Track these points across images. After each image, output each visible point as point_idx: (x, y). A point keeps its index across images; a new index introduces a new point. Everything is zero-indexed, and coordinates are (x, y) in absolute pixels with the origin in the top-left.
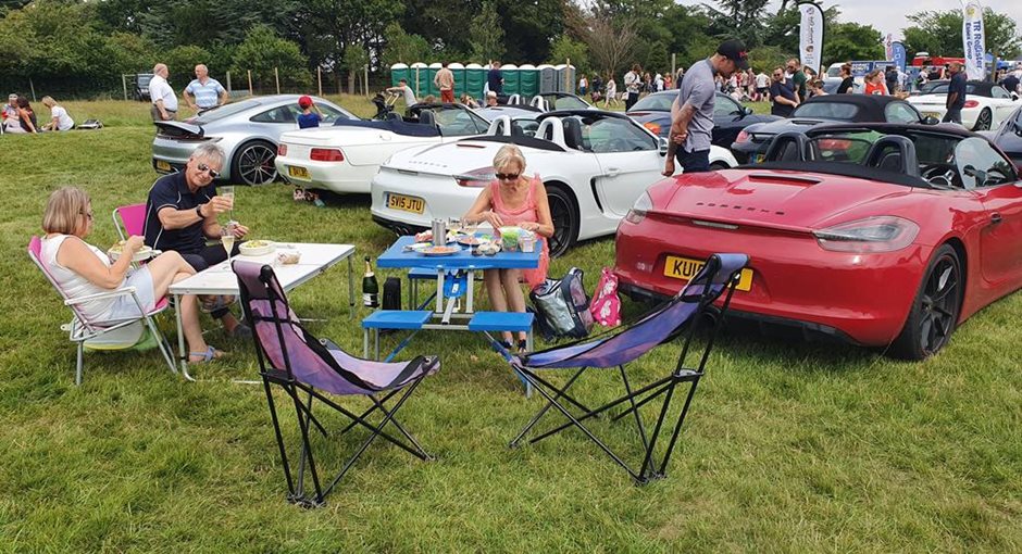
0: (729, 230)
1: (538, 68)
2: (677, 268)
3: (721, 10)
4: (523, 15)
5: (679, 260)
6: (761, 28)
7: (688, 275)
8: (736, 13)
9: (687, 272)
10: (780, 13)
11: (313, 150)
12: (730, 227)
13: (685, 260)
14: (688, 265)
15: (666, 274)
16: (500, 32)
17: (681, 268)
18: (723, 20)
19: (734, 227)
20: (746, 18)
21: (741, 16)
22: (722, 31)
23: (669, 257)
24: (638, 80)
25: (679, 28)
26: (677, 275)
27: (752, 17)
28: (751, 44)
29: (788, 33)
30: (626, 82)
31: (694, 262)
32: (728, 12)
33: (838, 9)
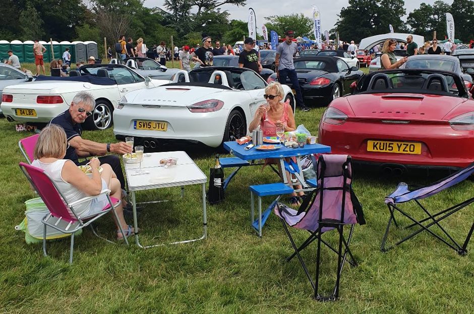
0: (405, 124)
1: (72, 43)
2: (375, 146)
3: (168, 11)
4: (52, 11)
5: (376, 142)
6: (191, 21)
7: (383, 149)
8: (176, 13)
9: (382, 148)
10: (199, 13)
11: (38, 97)
12: (405, 122)
13: (379, 142)
14: (382, 144)
15: (368, 150)
16: (40, 22)
17: (378, 146)
18: (170, 16)
19: (407, 122)
20: (182, 16)
21: (179, 15)
22: (169, 23)
23: (369, 142)
24: (165, 50)
25: (147, 21)
26: (375, 150)
27: (185, 15)
28: (187, 31)
29: (204, 25)
30: (158, 52)
31: (385, 142)
32: (172, 12)
33: (228, 12)
